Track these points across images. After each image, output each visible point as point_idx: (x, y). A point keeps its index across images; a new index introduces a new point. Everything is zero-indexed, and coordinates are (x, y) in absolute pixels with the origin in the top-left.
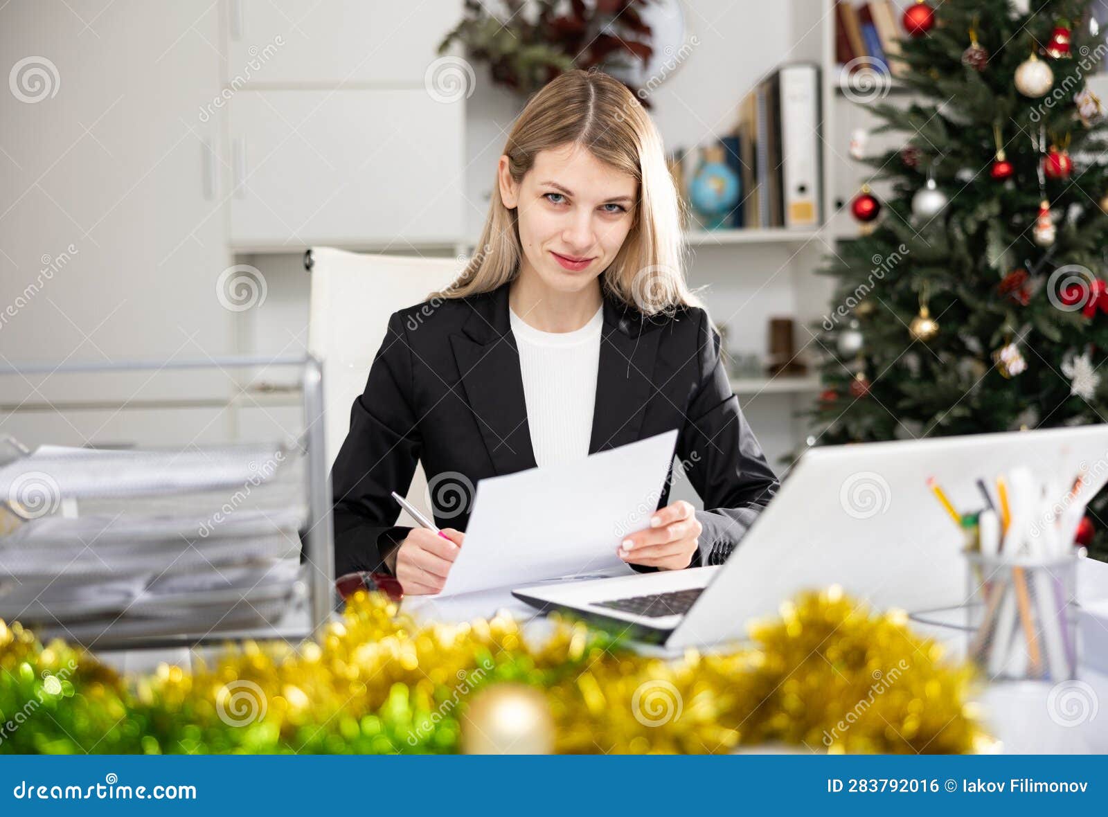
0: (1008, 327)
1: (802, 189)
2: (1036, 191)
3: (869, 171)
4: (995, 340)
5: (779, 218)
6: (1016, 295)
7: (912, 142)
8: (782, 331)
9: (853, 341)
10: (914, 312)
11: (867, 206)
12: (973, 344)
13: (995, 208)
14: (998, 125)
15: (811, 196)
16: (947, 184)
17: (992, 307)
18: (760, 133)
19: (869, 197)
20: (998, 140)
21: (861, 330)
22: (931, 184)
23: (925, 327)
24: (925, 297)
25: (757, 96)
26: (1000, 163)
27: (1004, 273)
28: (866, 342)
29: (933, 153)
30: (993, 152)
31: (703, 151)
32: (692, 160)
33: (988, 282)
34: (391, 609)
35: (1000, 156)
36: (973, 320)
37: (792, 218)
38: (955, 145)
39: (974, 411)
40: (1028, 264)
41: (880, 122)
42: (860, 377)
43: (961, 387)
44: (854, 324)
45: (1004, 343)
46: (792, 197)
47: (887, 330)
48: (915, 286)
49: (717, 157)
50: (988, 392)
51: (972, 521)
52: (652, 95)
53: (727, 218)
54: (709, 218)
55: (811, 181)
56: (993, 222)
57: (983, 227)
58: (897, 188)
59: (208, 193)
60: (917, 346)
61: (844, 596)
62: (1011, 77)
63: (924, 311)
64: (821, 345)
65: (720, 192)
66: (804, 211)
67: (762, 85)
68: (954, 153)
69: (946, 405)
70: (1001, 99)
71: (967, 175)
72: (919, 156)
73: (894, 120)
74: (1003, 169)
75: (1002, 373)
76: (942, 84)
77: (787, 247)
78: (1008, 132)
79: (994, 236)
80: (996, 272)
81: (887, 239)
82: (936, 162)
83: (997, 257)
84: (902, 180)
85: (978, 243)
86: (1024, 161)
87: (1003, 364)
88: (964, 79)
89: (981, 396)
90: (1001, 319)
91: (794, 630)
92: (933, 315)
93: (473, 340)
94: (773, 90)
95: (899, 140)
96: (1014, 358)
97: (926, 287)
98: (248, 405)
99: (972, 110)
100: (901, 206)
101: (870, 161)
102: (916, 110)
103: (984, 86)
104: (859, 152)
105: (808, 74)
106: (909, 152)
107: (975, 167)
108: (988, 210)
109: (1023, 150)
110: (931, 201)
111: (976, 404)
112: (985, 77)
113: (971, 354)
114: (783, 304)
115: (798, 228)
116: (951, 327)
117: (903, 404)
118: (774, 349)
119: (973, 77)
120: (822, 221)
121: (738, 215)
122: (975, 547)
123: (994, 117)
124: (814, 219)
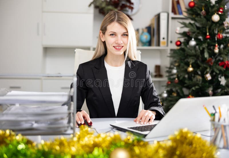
0: (208, 70)
1: (164, 38)
2: (215, 42)
3: (180, 36)
4: (205, 73)
5: (159, 44)
6: (210, 63)
7: (189, 30)
8: (158, 68)
9: (175, 71)
10: (188, 66)
11: (179, 43)
12: (199, 73)
13: (206, 45)
14: (208, 27)
15: (166, 40)
16: (196, 39)
17: (205, 66)
18: (155, 26)
19: (179, 41)
20: (207, 31)
21: (177, 69)
22: (193, 39)
23: (191, 69)
24: (191, 63)
25: (155, 19)
26: (208, 35)
27: (208, 59)
28: (178, 72)
29: (194, 33)
30: (206, 33)
31: (143, 29)
32: (141, 31)
33: (204, 60)
34: (89, 129)
35: (208, 34)
36: (201, 68)
37: (161, 44)
38: (198, 31)
39: (200, 87)
40: (213, 57)
41: (183, 26)
42: (176, 79)
43: (198, 82)
44: (175, 68)
45: (207, 73)
46: (161, 40)
47: (182, 69)
48: (189, 61)
49: (146, 31)
50: (203, 83)
51: (213, 115)
52: (133, 17)
53: (147, 44)
54: (144, 44)
55: (166, 37)
56: (206, 48)
57: (204, 49)
58: (185, 40)
59: (38, 34)
60: (188, 73)
61: (188, 130)
62: (211, 18)
63: (191, 66)
64: (167, 72)
65: (146, 38)
66: (164, 43)
67: (156, 16)
68: (198, 33)
69: (194, 86)
70: (209, 22)
71: (200, 37)
72: (190, 33)
73: (185, 25)
74: (208, 37)
75: (206, 79)
76: (196, 19)
77: (160, 50)
78: (210, 29)
79: (206, 51)
80: (206, 58)
81: (183, 50)
82: (194, 35)
83: (206, 55)
84: (186, 38)
85: (202, 52)
86: (213, 35)
87: (207, 78)
88: (201, 18)
89: (201, 84)
90: (207, 68)
91: (178, 138)
92: (192, 67)
93: (97, 68)
94: (158, 17)
95: (186, 30)
96: (209, 77)
97: (191, 61)
98: (45, 79)
99: (202, 24)
100: (186, 43)
101: (180, 34)
102: (190, 23)
103: (205, 19)
104: (178, 32)
105: (166, 14)
106: (188, 32)
107: (202, 36)
108: (205, 45)
109: (212, 33)
110: (193, 43)
111: (200, 86)
112: (205, 17)
113: (199, 75)
114: (158, 62)
115: (162, 47)
116: (196, 69)
117: (185, 85)
118: (156, 72)
119: (202, 17)
120: (167, 45)
121: (150, 43)
122: (213, 120)
123: (207, 25)
124: (166, 45)
